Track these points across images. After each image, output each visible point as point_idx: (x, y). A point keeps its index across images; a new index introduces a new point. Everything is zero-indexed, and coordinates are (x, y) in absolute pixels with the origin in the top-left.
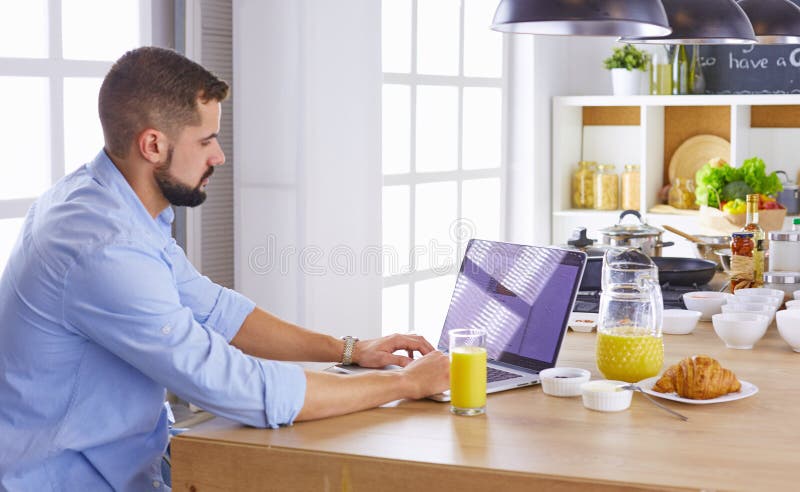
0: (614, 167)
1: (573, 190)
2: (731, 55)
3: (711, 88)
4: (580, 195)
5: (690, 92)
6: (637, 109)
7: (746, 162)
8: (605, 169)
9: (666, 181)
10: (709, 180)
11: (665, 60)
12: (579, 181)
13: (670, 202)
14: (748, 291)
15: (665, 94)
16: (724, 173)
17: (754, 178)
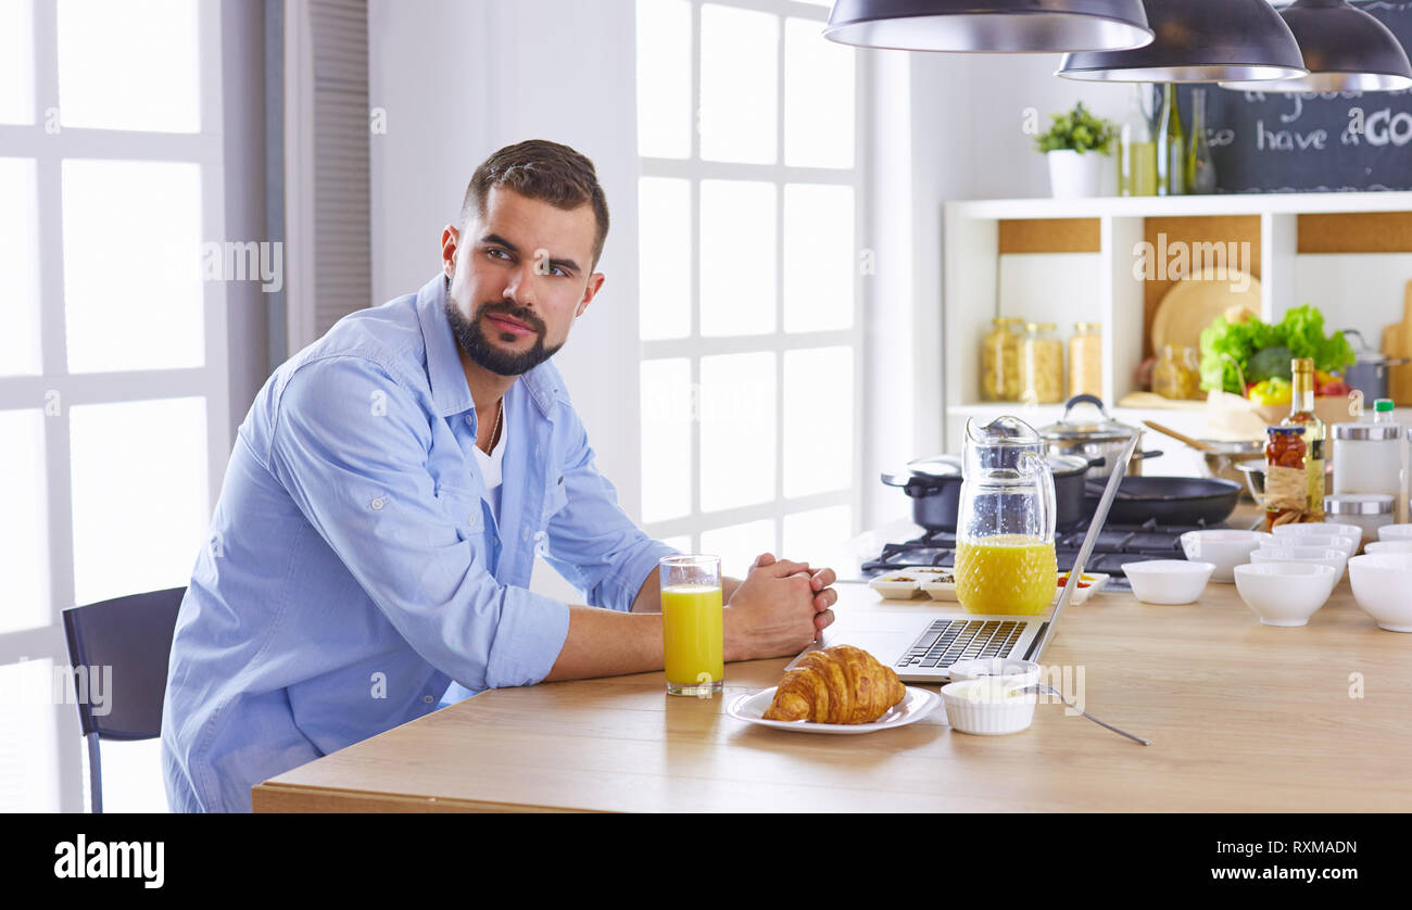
0: (1054, 327)
1: (983, 368)
2: (1260, 126)
3: (1226, 182)
4: (995, 377)
5: (1189, 190)
6: (1095, 223)
7: (1290, 313)
8: (1040, 331)
9: (1148, 351)
10: (1223, 346)
11: (1144, 135)
12: (992, 353)
13: (1155, 387)
14: (1298, 528)
15: (1145, 194)
16: (1251, 334)
17: (1304, 342)
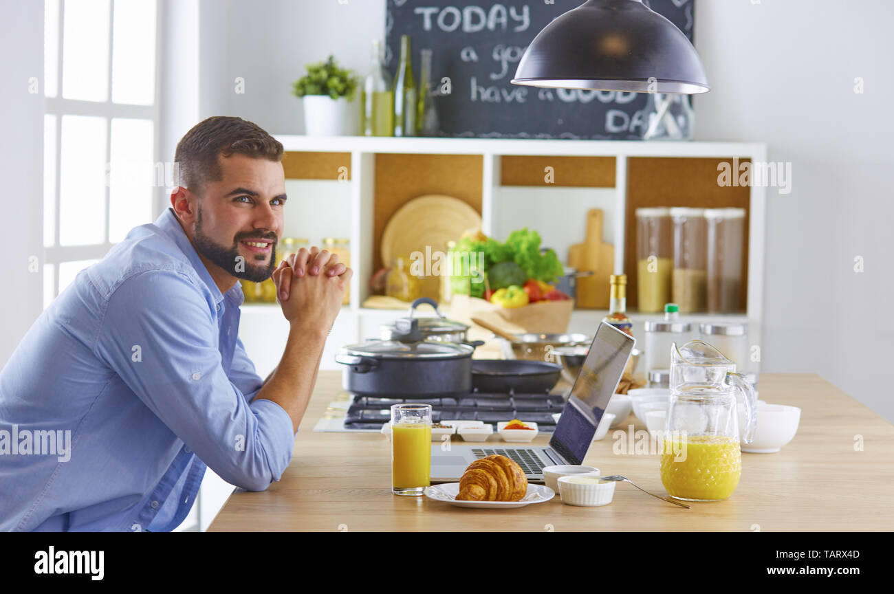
3: (446, 129)
5: (420, 133)
6: (346, 156)
7: (514, 235)
8: (295, 244)
11: (382, 86)
13: (388, 291)
15: (384, 135)
16: (490, 251)
17: (527, 258)
